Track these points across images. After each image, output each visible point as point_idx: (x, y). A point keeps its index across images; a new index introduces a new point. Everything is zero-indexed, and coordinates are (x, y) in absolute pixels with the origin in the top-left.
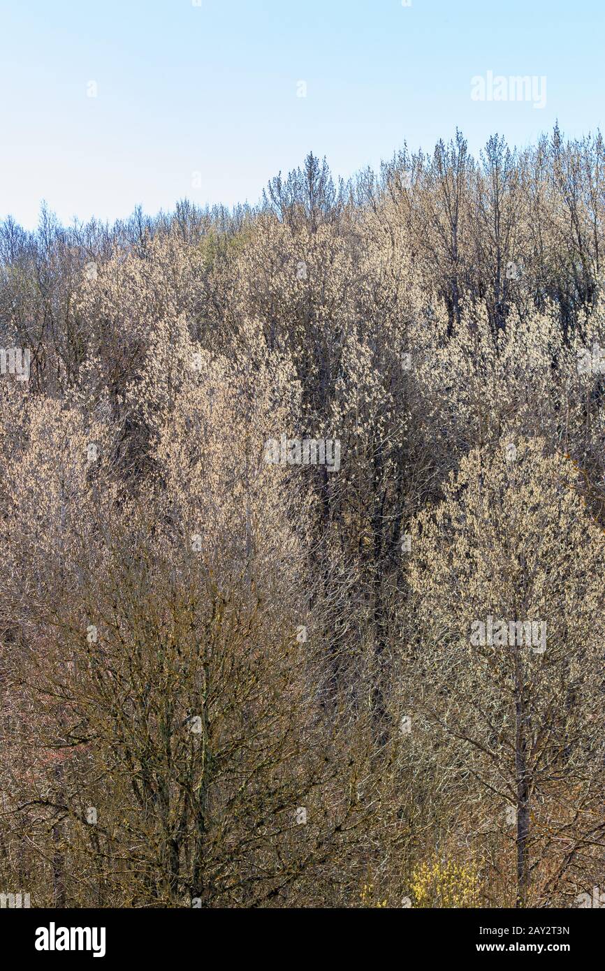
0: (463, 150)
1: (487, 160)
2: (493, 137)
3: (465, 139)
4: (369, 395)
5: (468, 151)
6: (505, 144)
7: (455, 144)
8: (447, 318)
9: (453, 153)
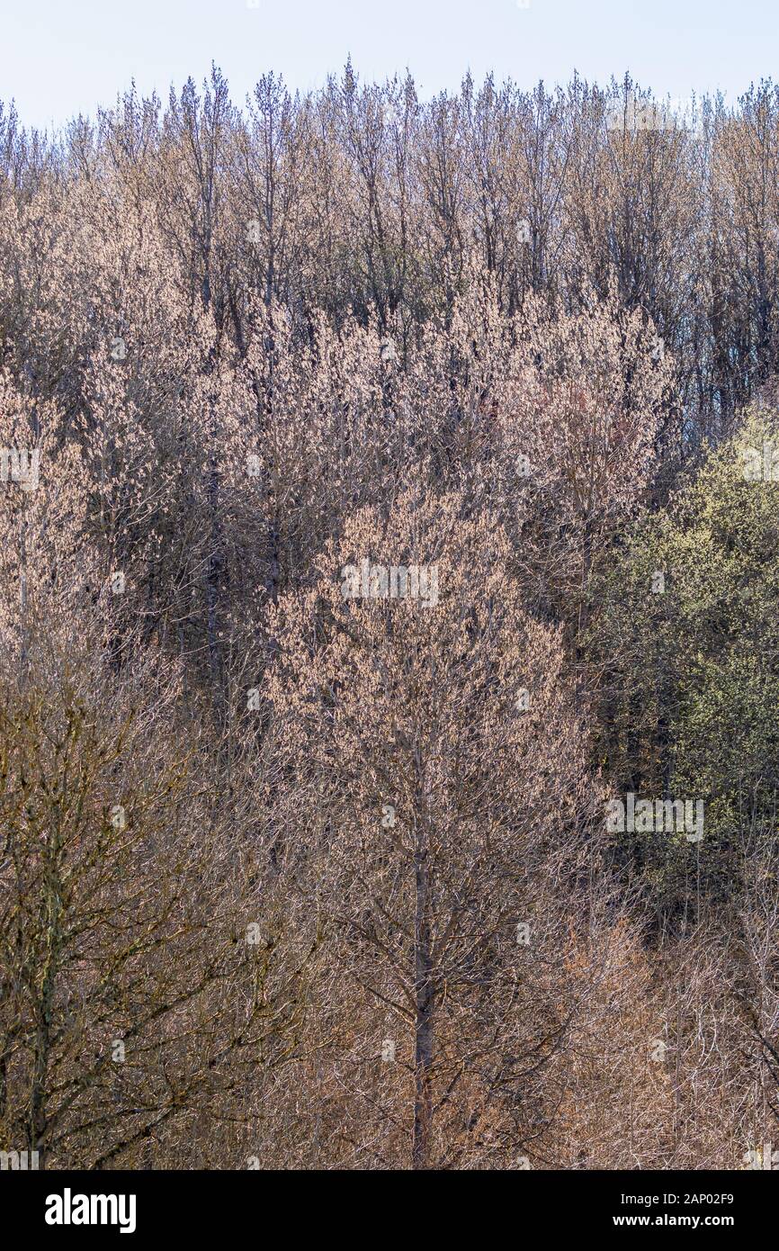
0: (222, 93)
1: (256, 109)
2: (266, 76)
3: (224, 78)
4: (121, 438)
5: (230, 96)
6: (283, 86)
7: (210, 85)
8: (213, 332)
9: (208, 98)
